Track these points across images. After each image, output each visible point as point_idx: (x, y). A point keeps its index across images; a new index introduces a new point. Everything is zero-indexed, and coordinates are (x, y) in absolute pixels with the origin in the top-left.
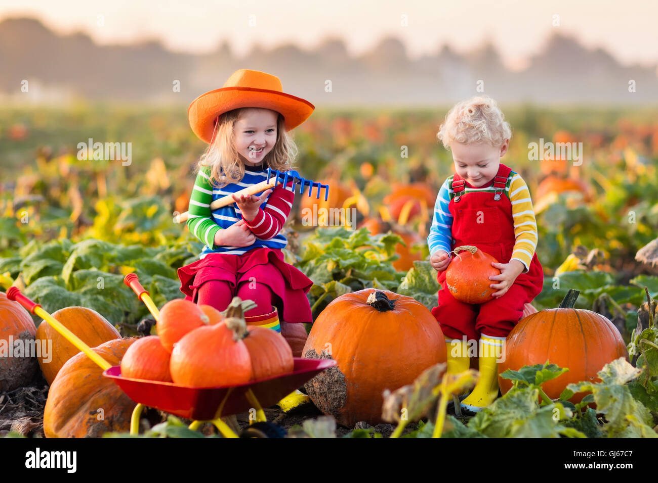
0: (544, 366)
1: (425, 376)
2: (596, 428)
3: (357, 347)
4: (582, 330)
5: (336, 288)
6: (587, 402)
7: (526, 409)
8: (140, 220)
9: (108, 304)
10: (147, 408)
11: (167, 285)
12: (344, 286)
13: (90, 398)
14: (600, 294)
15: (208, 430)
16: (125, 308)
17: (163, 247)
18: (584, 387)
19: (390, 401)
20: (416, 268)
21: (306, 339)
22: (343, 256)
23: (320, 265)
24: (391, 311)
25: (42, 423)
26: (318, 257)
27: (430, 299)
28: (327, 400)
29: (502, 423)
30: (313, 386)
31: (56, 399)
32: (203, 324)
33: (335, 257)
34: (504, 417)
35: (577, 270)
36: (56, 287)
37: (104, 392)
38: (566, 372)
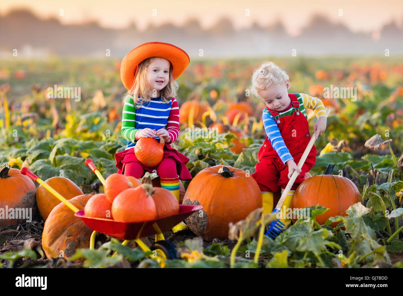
0: (316, 207)
1: (252, 215)
2: (345, 241)
3: (213, 197)
4: (337, 187)
5: (200, 164)
6: (340, 227)
7: (307, 231)
8: (90, 126)
9: (75, 174)
10: (99, 233)
11: (107, 163)
12: (205, 163)
13: (67, 228)
14: (345, 165)
15: (132, 245)
16: (85, 176)
17: (104, 141)
18: (339, 219)
19: (233, 229)
20: (244, 152)
21: (185, 193)
22: (204, 146)
23: (191, 151)
24: (231, 177)
25: (41, 242)
26: (190, 147)
27: (252, 169)
28: (197, 226)
29: (294, 239)
30: (189, 219)
31: (49, 229)
32: (129, 187)
33: (199, 147)
34: (295, 236)
35: (333, 152)
36: (47, 165)
37: (75, 224)
38: (328, 210)
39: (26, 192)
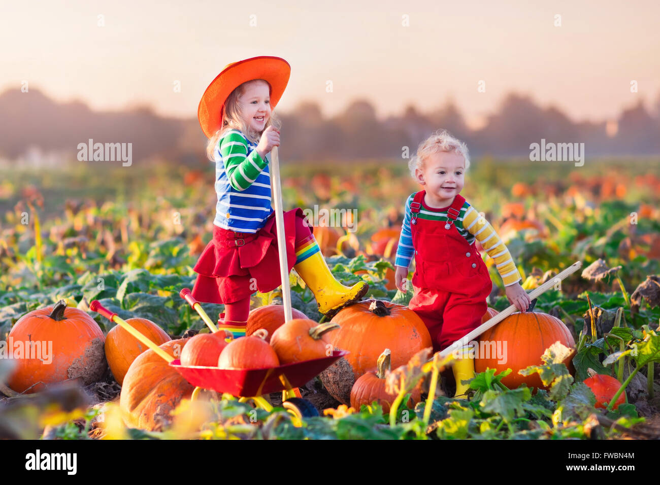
1: (416, 358)
3: (362, 344)
4: (540, 328)
8: (167, 258)
13: (156, 385)
14: (553, 306)
18: (531, 370)
19: (391, 378)
24: (388, 316)
28: (339, 387)
30: (327, 376)
31: (130, 386)
37: (168, 379)
39: (91, 341)
